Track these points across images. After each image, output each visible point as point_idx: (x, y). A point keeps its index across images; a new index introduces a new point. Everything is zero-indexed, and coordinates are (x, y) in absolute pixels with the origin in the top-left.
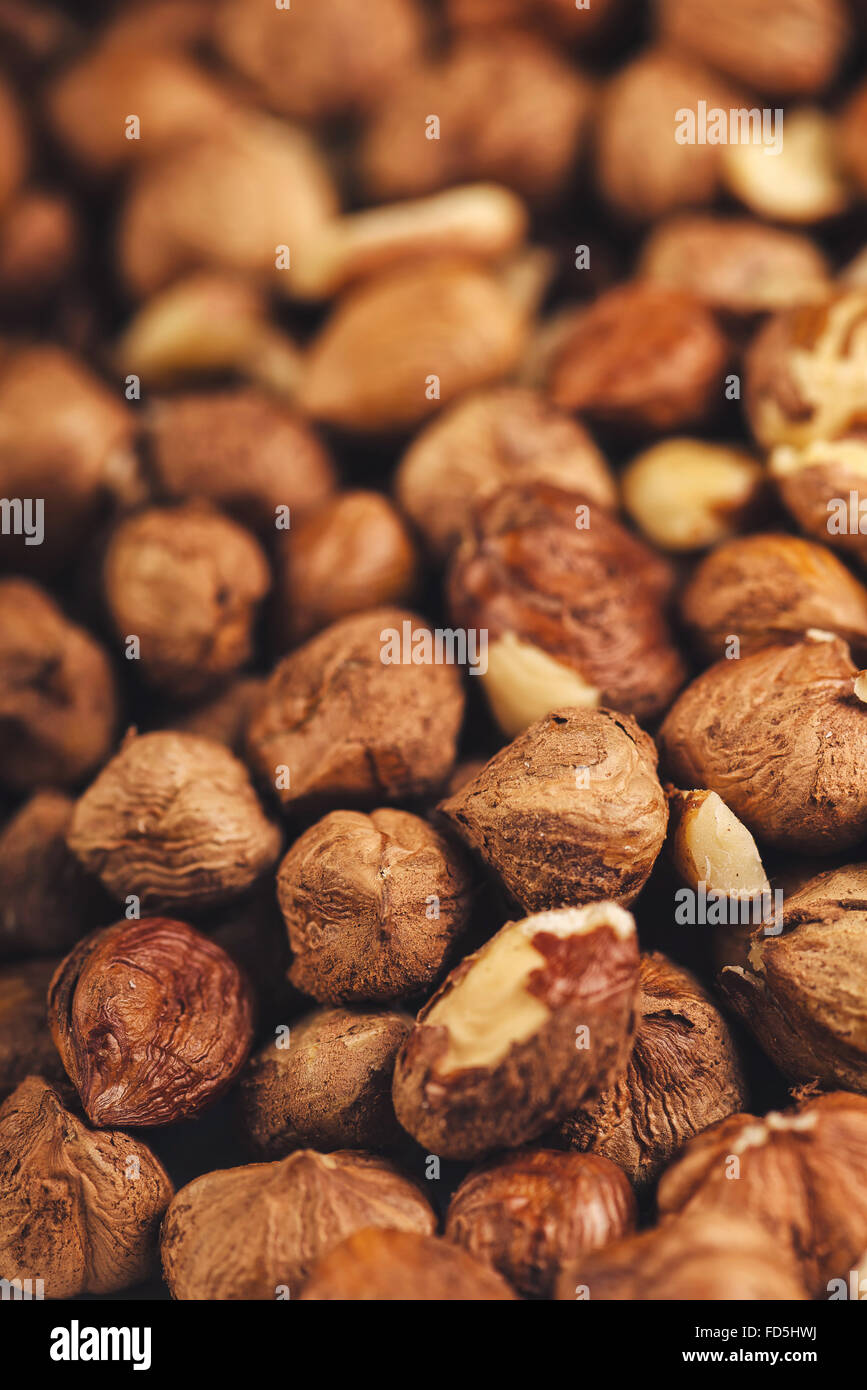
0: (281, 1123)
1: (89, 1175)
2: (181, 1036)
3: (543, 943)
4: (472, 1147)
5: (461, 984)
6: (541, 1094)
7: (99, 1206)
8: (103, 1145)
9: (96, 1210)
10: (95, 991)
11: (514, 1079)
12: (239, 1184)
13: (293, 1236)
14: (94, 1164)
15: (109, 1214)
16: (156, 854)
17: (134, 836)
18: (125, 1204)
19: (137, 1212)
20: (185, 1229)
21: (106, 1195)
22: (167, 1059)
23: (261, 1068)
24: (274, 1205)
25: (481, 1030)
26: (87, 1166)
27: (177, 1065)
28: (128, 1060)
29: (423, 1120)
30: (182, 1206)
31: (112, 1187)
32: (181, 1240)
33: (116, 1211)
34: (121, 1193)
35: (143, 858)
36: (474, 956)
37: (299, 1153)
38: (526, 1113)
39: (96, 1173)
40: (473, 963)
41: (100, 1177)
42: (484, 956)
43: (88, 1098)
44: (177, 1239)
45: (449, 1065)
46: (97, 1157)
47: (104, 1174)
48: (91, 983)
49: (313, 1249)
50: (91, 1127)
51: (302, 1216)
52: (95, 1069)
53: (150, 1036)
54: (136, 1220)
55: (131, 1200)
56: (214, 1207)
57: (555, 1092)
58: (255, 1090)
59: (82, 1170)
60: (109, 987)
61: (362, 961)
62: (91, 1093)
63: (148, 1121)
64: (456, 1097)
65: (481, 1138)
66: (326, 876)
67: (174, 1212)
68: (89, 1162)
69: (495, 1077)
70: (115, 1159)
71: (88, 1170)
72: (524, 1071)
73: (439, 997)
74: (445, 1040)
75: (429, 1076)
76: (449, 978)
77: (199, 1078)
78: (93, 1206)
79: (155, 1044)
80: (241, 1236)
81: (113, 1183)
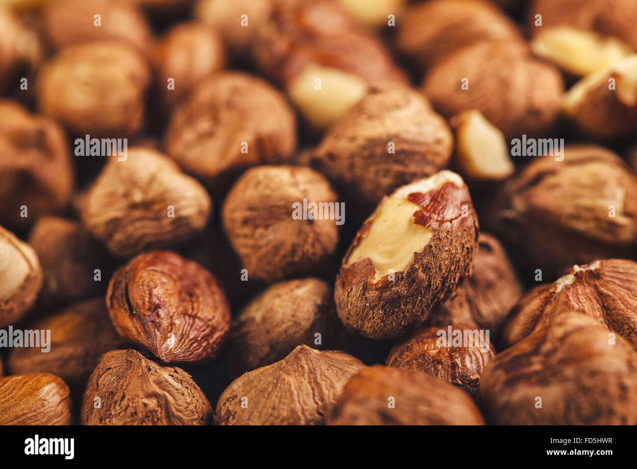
0: (266, 349)
1: (168, 392)
2: (198, 307)
3: (414, 198)
4: (399, 324)
5: (367, 237)
6: (437, 281)
7: (178, 410)
8: (172, 373)
9: (176, 413)
10: (145, 286)
11: (421, 275)
12: (266, 373)
13: (308, 394)
14: (170, 384)
15: (184, 415)
16: (150, 215)
17: (134, 206)
18: (191, 407)
19: (198, 412)
20: (236, 410)
21: (180, 402)
22: (194, 322)
23: (243, 324)
24: (291, 380)
25: (391, 254)
26: (167, 386)
27: (201, 324)
28: (172, 324)
29: (367, 314)
30: (230, 398)
31: (182, 397)
32: (234, 418)
33: (187, 412)
34: (189, 400)
35: (141, 219)
36: (371, 219)
37: (299, 347)
38: (430, 296)
39: (172, 389)
40: (371, 223)
41: (175, 391)
42: (378, 216)
43: (156, 347)
44: (231, 418)
45: (377, 278)
46: (171, 380)
47: (177, 390)
48: (140, 284)
49: (322, 399)
50: (162, 364)
51: (310, 383)
52: (156, 330)
53: (181, 309)
54: (199, 417)
55: (194, 405)
56: (253, 391)
57: (444, 280)
58: (244, 335)
59: (164, 389)
60: (151, 283)
61: (299, 241)
62: (158, 344)
63: (191, 358)
64: (387, 294)
65: (404, 317)
66: (265, 198)
67: (225, 404)
68: (167, 384)
69: (409, 276)
70: (181, 381)
71: (168, 388)
72: (426, 269)
73: (354, 248)
74: (369, 266)
75: (366, 288)
76: (358, 235)
77: (214, 330)
78: (174, 410)
79: (185, 314)
80: (277, 400)
81: (183, 394)
